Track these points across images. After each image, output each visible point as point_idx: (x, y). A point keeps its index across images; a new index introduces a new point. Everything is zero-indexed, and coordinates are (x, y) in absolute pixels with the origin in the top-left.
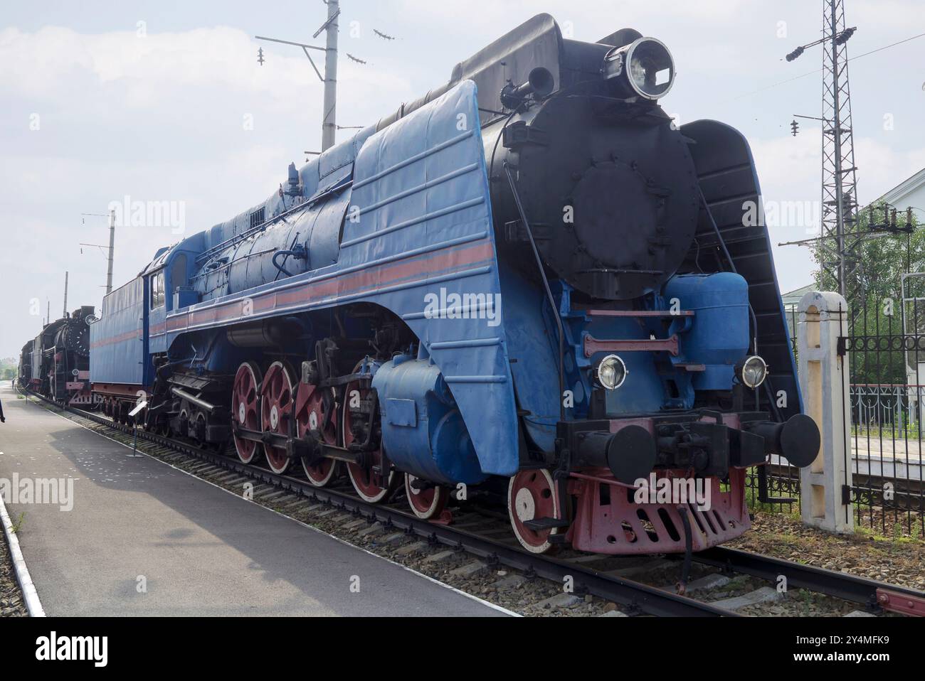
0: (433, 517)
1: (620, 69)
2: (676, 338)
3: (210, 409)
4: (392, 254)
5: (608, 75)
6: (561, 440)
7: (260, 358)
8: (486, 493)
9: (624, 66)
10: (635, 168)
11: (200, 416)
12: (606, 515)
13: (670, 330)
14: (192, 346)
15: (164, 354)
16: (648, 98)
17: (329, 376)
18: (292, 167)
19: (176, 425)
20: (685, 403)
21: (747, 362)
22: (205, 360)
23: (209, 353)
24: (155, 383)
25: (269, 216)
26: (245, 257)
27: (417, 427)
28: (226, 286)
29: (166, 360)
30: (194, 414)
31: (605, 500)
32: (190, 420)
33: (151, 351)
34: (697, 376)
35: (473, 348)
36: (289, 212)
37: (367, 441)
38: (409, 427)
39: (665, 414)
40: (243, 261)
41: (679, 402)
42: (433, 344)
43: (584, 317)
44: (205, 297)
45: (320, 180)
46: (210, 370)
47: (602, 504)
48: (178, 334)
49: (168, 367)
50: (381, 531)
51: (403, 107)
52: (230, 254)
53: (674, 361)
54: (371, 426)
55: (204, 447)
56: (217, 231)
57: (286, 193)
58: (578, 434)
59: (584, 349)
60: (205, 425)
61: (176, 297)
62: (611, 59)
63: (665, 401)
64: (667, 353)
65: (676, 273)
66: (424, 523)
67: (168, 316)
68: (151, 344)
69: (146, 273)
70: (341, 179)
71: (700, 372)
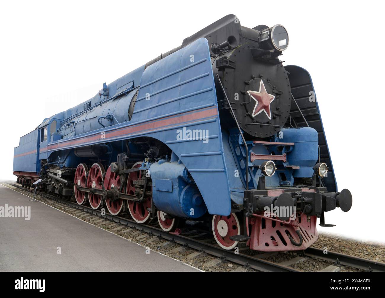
0: (171, 231)
1: (268, 37)
2: (286, 155)
3: (66, 182)
4: (160, 115)
5: (262, 39)
6: (247, 199)
7: (88, 162)
8: (202, 222)
9: (270, 35)
10: (268, 81)
11: (61, 185)
12: (264, 233)
13: (283, 151)
14: (58, 157)
15: (46, 160)
16: (279, 50)
17: (124, 169)
18: (105, 84)
19: (49, 188)
20: (290, 183)
21: (321, 165)
22: (64, 162)
23: (65, 159)
24: (41, 171)
25: (93, 105)
26: (83, 121)
27: (172, 192)
28: (74, 133)
29: (47, 162)
30: (57, 184)
31: (264, 227)
32: (56, 186)
33: (40, 158)
34: (296, 171)
35: (205, 156)
36: (103, 103)
37: (142, 198)
38: (168, 192)
39: (287, 188)
40: (82, 122)
41: (287, 183)
42: (182, 155)
43: (252, 144)
44: (64, 137)
45: (117, 89)
46: (65, 166)
47: (262, 228)
48: (52, 152)
49: (47, 165)
50: (157, 240)
51: (162, 55)
52: (76, 120)
53: (285, 165)
54: (144, 191)
55: (61, 198)
56: (69, 111)
57: (102, 95)
58: (256, 196)
59: (251, 158)
60: (62, 189)
61: (52, 137)
62: (263, 33)
63: (280, 182)
64: (282, 161)
65: (283, 128)
66: (167, 233)
67: (48, 145)
68: (40, 156)
69: (39, 128)
70: (128, 88)
71: (298, 169)
